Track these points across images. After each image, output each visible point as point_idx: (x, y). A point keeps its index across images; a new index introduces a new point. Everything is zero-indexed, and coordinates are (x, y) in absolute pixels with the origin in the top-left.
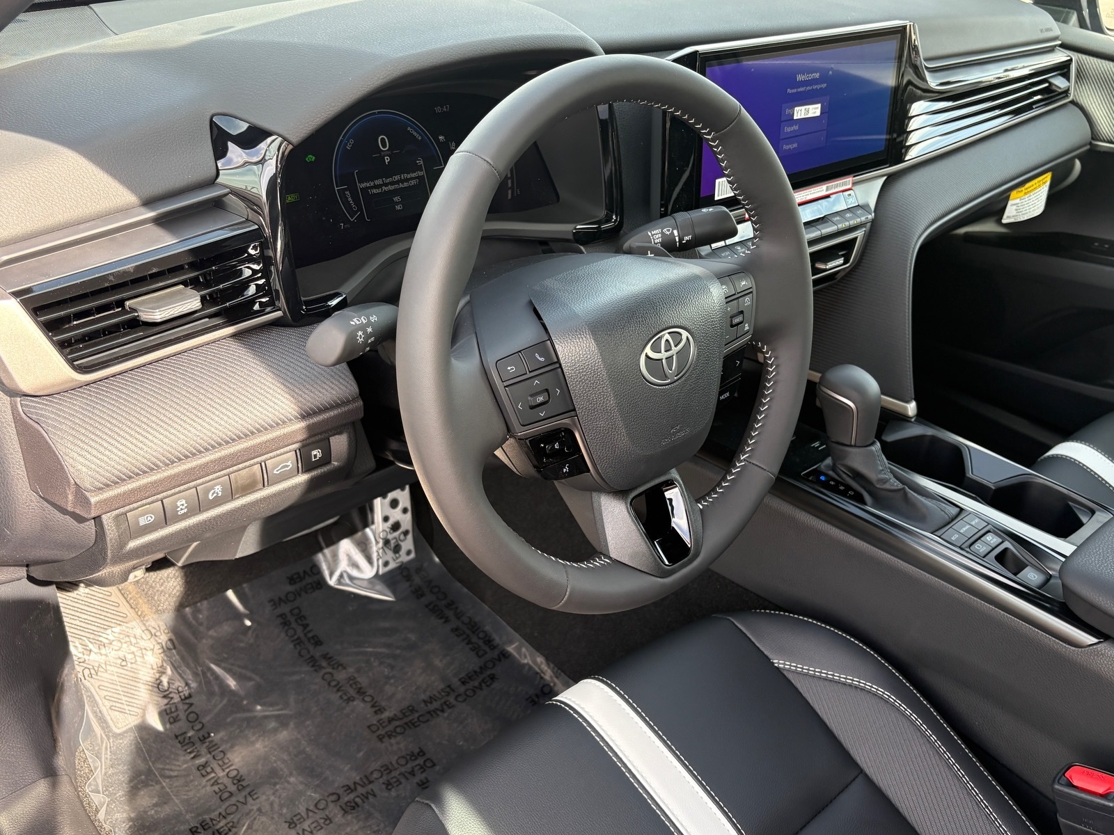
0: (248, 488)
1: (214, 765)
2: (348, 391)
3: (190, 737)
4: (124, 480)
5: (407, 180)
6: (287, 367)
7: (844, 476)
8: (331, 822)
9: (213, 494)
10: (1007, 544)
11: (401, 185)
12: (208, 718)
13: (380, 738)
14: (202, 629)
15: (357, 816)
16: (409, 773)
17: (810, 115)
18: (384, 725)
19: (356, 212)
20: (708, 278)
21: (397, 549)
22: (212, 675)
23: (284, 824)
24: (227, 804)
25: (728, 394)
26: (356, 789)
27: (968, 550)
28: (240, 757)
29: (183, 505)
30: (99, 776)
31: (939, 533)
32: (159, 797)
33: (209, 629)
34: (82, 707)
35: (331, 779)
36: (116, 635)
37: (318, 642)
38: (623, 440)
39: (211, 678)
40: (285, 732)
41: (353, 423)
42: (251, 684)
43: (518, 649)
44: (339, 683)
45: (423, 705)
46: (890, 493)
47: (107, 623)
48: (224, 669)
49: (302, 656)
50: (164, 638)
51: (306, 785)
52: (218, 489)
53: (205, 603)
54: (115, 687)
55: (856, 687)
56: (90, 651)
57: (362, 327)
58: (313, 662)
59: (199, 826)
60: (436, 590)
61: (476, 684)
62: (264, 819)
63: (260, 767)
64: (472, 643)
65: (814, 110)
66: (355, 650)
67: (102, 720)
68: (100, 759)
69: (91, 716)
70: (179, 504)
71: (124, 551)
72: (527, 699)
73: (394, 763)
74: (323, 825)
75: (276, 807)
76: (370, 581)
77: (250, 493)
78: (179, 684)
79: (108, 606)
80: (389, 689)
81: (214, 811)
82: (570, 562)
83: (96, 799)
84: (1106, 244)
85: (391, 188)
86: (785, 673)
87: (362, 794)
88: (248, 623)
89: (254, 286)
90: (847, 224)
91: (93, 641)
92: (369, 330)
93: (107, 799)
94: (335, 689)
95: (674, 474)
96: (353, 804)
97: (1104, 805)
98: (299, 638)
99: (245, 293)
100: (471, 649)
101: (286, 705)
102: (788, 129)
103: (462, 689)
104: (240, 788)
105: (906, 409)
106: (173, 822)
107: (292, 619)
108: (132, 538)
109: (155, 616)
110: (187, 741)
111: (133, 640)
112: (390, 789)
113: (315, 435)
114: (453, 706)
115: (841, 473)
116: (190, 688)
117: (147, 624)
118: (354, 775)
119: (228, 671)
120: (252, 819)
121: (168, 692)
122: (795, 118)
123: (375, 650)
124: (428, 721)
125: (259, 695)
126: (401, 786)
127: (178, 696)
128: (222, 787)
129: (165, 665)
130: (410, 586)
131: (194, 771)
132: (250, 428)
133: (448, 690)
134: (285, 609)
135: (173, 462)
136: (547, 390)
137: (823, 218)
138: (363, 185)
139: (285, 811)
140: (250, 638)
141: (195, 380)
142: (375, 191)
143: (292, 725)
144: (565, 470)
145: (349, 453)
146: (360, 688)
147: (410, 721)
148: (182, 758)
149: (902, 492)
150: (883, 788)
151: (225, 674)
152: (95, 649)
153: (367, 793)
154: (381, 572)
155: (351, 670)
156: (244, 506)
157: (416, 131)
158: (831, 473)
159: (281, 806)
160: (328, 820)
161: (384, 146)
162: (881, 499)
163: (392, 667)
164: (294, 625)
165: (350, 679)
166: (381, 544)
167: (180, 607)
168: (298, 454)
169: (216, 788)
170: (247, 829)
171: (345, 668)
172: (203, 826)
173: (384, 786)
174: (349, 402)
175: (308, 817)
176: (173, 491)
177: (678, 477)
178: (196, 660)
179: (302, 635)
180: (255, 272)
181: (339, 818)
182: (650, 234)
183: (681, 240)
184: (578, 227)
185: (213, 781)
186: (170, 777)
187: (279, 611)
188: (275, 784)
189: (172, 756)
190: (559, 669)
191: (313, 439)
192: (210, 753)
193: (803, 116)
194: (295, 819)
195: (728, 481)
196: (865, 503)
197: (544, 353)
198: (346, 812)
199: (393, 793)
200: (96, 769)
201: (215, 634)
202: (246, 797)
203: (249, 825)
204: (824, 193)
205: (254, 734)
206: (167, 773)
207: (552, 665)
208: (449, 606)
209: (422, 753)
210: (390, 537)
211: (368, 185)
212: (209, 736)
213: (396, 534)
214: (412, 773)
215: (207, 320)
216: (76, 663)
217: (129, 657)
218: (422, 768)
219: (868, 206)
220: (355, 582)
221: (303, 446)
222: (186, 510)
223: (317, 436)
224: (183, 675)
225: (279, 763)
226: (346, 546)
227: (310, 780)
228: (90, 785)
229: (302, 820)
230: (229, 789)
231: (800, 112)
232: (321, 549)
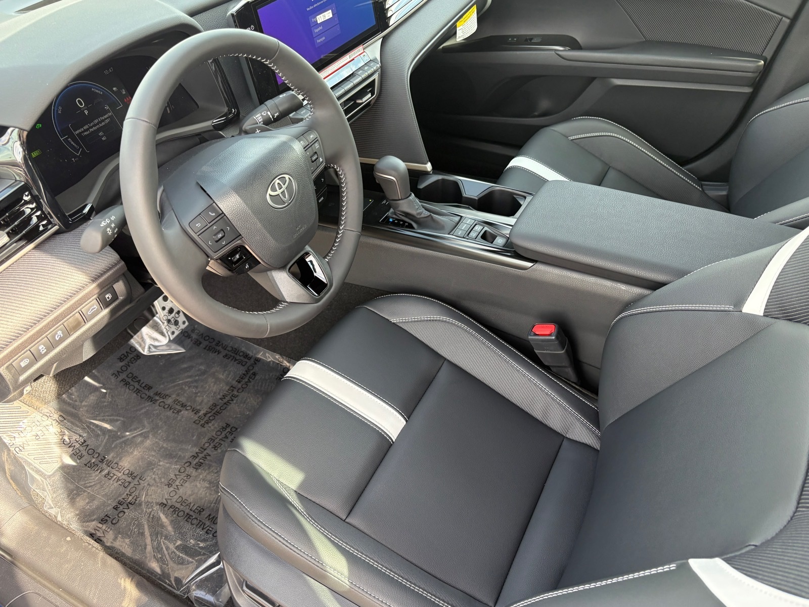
0: (77, 326)
1: (114, 471)
2: (113, 259)
3: (93, 462)
4: (4, 348)
5: (103, 121)
6: (73, 257)
7: (401, 216)
8: (190, 477)
9: (58, 337)
10: (486, 228)
11: (100, 125)
12: (100, 449)
13: (203, 426)
14: (77, 403)
15: (204, 469)
16: (225, 438)
17: (327, 18)
18: (202, 418)
19: (79, 149)
20: (291, 140)
21: (176, 323)
22: (93, 426)
23: (165, 487)
24: (129, 488)
25: (323, 198)
26: (198, 456)
27: (467, 237)
28: (127, 463)
29: (43, 348)
30: (49, 500)
31: (452, 233)
32: (88, 498)
33: (81, 402)
34: (24, 468)
35: (182, 455)
36: (26, 424)
37: (150, 388)
38: (272, 243)
39: (94, 428)
40: (148, 441)
41: (124, 274)
42: (119, 422)
43: (264, 355)
44: (169, 405)
45: (220, 401)
46: (426, 219)
47: (18, 420)
48: (99, 420)
49: (143, 398)
50: (56, 416)
51: (170, 463)
52: (60, 333)
53: (73, 388)
54: (38, 451)
55: (433, 320)
56: (14, 437)
57: (109, 226)
58: (150, 399)
59: (117, 504)
60: (208, 338)
61: (246, 380)
62: (153, 488)
63: (140, 463)
64: (237, 360)
65: (328, 15)
66: (173, 385)
67: (38, 471)
68: (46, 491)
69: (31, 471)
70: (40, 348)
71: (19, 383)
72: (277, 379)
73: (215, 435)
74: (186, 480)
75: (157, 480)
76: (167, 345)
77: (79, 329)
78: (75, 437)
79: (15, 410)
80: (199, 399)
81: (123, 494)
82: (265, 311)
83: (53, 512)
84: (515, 38)
85: (94, 128)
86: (398, 324)
87: (203, 457)
88: (104, 391)
89: (36, 218)
90: (367, 74)
91: (14, 432)
92: (113, 225)
93: (59, 510)
94: (169, 409)
95: (308, 248)
96: (199, 464)
97: (550, 339)
98: (137, 389)
99: (31, 223)
100: (237, 363)
101: (144, 427)
102: (316, 31)
103: (240, 385)
104: (133, 477)
105: (426, 168)
106: (102, 507)
107: (130, 380)
108: (20, 375)
109: (46, 406)
110: (93, 465)
111: (38, 424)
112: (217, 450)
113: (104, 288)
114: (237, 396)
115: (399, 215)
116: (83, 437)
117: (42, 412)
118: (195, 449)
119: (103, 420)
120: (146, 490)
121: (70, 444)
122: (319, 22)
123: (184, 381)
124: (226, 408)
125: (125, 427)
126: (222, 446)
127: (78, 444)
128: (123, 481)
129: (63, 430)
130: (192, 341)
131: (103, 479)
132: (65, 296)
133: (232, 388)
134: (123, 376)
135: (28, 329)
136: (222, 230)
137: (353, 74)
138: (77, 132)
139: (163, 480)
140: (109, 398)
141: (22, 281)
142: (86, 133)
143: (151, 436)
144: (247, 267)
145: (127, 290)
146: (183, 404)
147: (216, 412)
148: (94, 475)
149: (430, 217)
150: (457, 364)
151: (101, 423)
152: (16, 435)
153: (205, 455)
154: (172, 339)
155: (174, 396)
156: (78, 337)
157: (97, 89)
158: (394, 216)
159: (160, 478)
160: (188, 476)
161: (82, 104)
162: (421, 223)
163: (197, 387)
164: (132, 383)
165: (175, 401)
166: (166, 323)
167: (59, 396)
168: (98, 300)
169: (120, 483)
170: (146, 496)
171: (170, 396)
172: (120, 504)
173: (213, 449)
174: (116, 264)
175: (177, 479)
176: (34, 343)
177: (310, 249)
178: (80, 420)
179: (139, 387)
180: (32, 209)
181: (194, 473)
182: (255, 118)
183: (273, 116)
184: (214, 121)
185: (116, 480)
186: (90, 487)
187: (120, 378)
188: (153, 469)
189: (87, 475)
190: (289, 358)
191: (103, 290)
192: (109, 466)
193: (323, 20)
194: (170, 482)
195: (337, 242)
196: (413, 228)
197: (214, 210)
198: (197, 469)
199: (219, 451)
200: (46, 497)
201: (86, 404)
202: (138, 481)
203: (145, 494)
204: (349, 60)
205: (131, 448)
206: (88, 485)
207: (285, 357)
208: (217, 344)
209: (228, 425)
210: (170, 318)
211: (80, 131)
212: (105, 458)
213: (173, 315)
214: (226, 437)
215: (15, 244)
216: (9, 446)
217: (39, 433)
218: (230, 433)
219: (376, 59)
220: (158, 348)
221: (99, 295)
222: (46, 350)
223: (106, 287)
224: (76, 432)
225: (150, 458)
226: (145, 330)
227: (171, 460)
228: (45, 506)
229: (174, 481)
230: (127, 481)
231: (321, 18)
232: (132, 337)
